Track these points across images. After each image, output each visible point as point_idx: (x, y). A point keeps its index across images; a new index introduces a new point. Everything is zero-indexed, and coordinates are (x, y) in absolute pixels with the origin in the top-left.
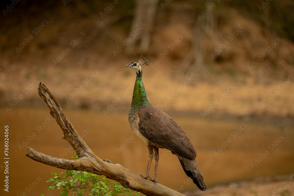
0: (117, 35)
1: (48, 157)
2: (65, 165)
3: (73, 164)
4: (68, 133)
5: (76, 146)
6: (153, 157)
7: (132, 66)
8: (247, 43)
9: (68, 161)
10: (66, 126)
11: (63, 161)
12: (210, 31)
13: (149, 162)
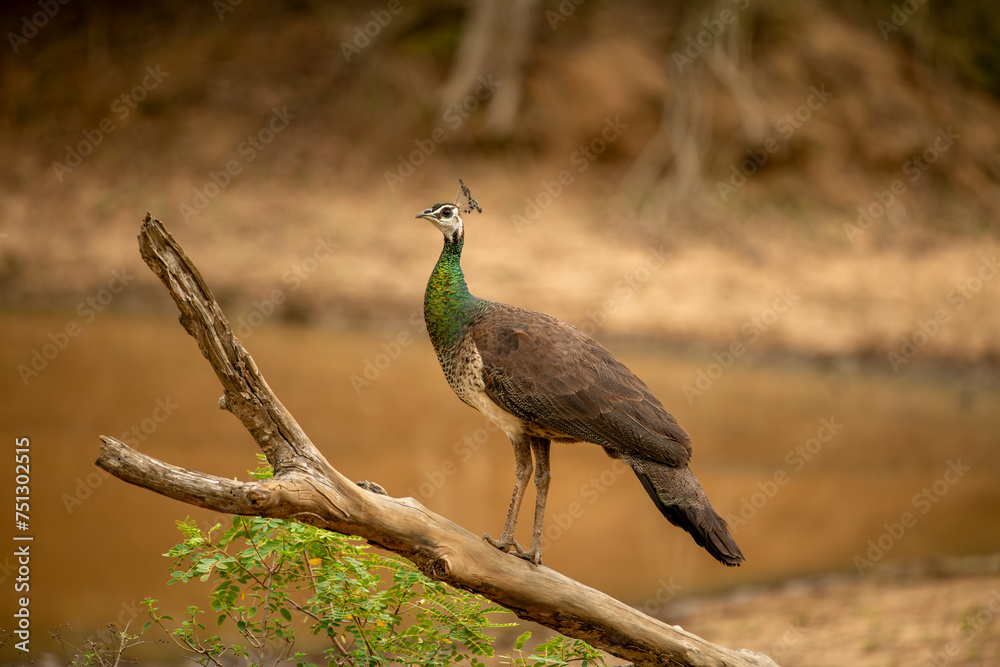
0: (409, 72)
1: (170, 472)
2: (227, 498)
3: (253, 496)
4: (240, 389)
5: (266, 434)
6: (529, 477)
7: (438, 216)
8: (853, 107)
9: (236, 483)
10: (234, 365)
11: (220, 484)
12: (726, 65)
13: (514, 495)
